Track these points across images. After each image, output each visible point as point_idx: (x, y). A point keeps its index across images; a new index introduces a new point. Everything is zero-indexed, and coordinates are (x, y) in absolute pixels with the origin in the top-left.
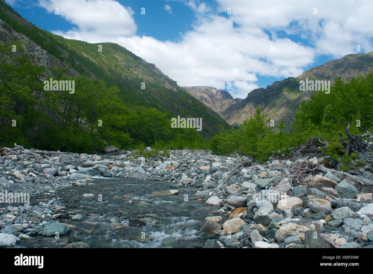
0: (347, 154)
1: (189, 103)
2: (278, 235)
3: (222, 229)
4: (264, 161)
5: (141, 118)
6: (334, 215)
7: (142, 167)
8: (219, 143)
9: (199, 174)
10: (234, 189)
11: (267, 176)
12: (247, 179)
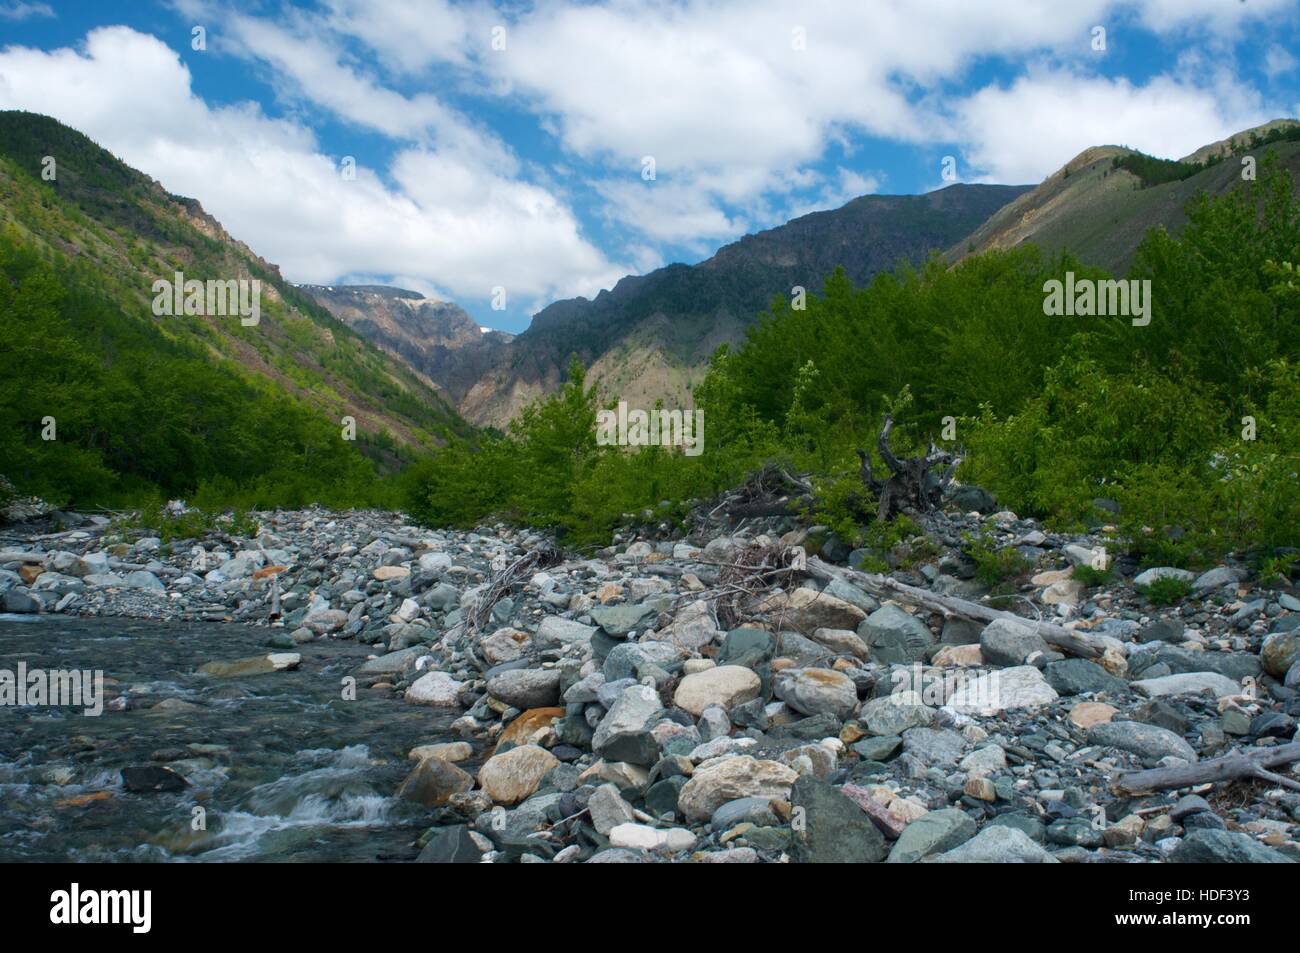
0: (881, 518)
1: (322, 345)
2: (687, 798)
3: (477, 787)
4: (596, 548)
5: (146, 396)
6: (871, 720)
7: (154, 573)
8: (436, 484)
9: (371, 594)
10: (509, 646)
11: (628, 596)
12: (555, 609)
